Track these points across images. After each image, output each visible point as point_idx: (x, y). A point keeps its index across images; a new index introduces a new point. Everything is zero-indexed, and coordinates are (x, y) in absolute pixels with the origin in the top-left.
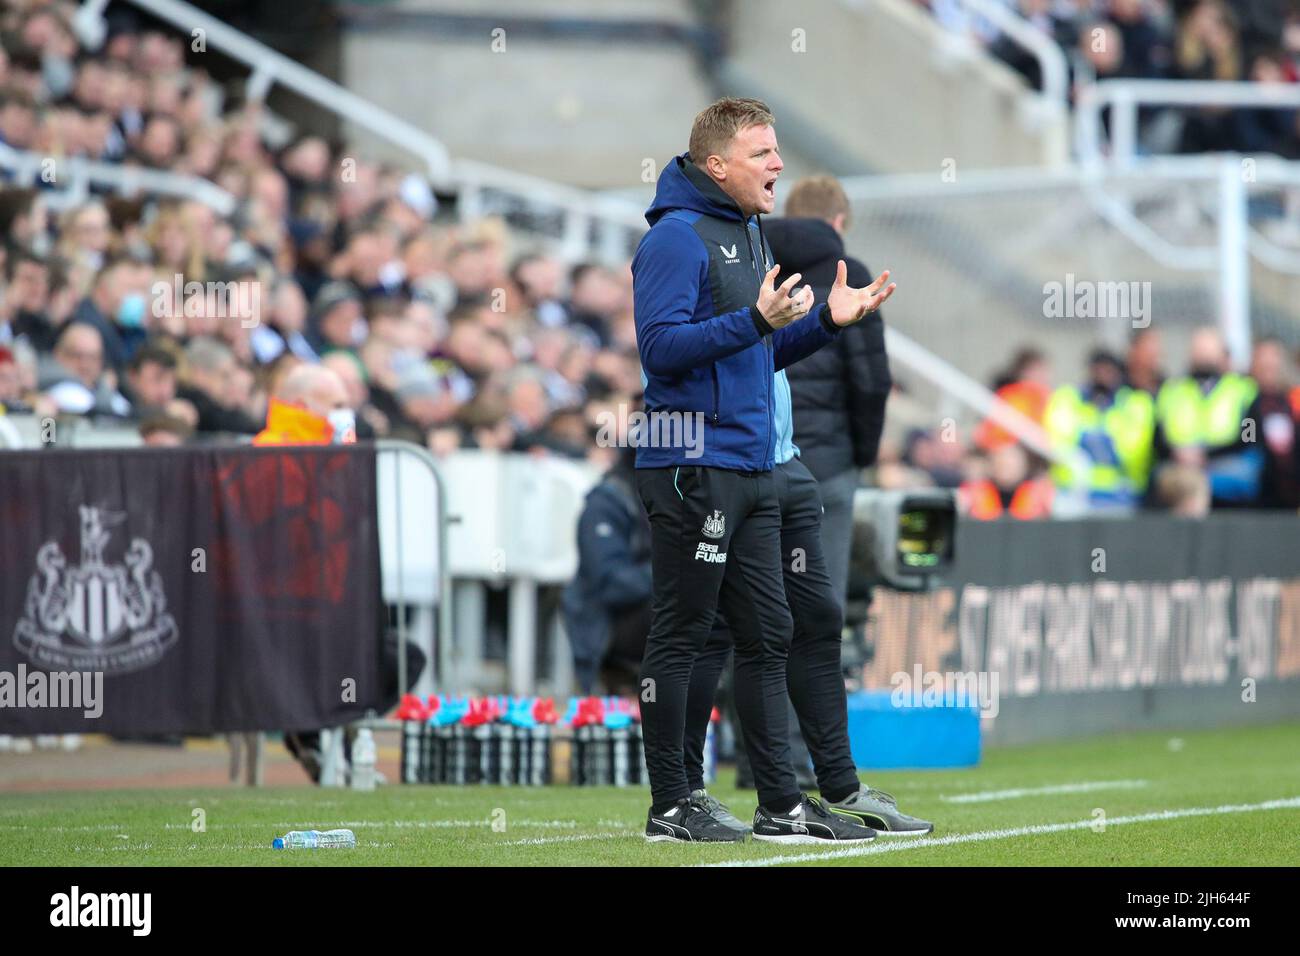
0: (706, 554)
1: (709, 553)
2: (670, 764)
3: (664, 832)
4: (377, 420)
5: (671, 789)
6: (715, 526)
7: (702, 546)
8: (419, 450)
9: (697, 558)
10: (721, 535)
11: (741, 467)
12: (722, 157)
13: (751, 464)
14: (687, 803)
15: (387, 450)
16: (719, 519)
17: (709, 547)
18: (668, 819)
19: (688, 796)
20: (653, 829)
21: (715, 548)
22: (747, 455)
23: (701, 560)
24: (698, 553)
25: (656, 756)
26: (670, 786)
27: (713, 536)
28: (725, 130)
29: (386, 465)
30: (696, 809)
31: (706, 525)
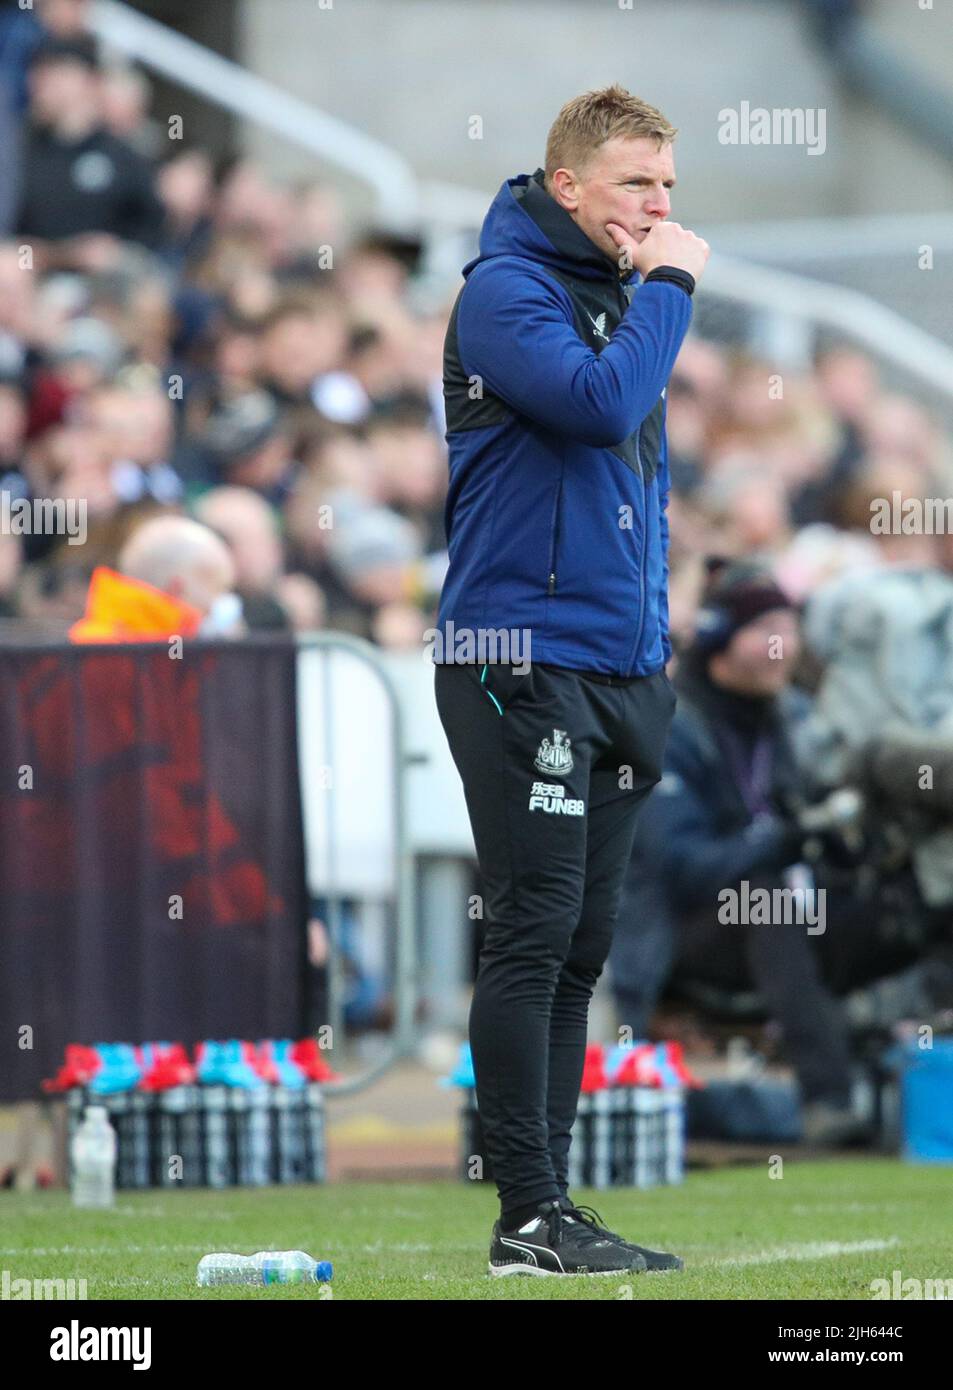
0: (547, 800)
1: (550, 798)
2: (521, 1143)
3: (519, 1257)
4: (301, 598)
5: (527, 1184)
6: (556, 755)
7: (538, 787)
8: (364, 646)
9: (532, 808)
10: (566, 771)
11: (590, 666)
12: (577, 174)
13: (608, 662)
14: (554, 1210)
15: (313, 646)
16: (563, 744)
17: (550, 788)
18: (527, 1238)
19: (554, 1198)
20: (502, 1255)
21: (560, 790)
22: (596, 647)
23: (539, 810)
24: (533, 799)
25: (498, 1134)
26: (525, 1180)
27: (552, 772)
28: (591, 134)
29: (310, 669)
30: (569, 1219)
31: (541, 753)
